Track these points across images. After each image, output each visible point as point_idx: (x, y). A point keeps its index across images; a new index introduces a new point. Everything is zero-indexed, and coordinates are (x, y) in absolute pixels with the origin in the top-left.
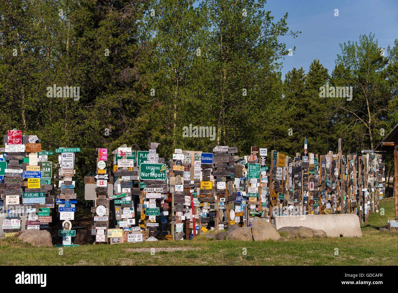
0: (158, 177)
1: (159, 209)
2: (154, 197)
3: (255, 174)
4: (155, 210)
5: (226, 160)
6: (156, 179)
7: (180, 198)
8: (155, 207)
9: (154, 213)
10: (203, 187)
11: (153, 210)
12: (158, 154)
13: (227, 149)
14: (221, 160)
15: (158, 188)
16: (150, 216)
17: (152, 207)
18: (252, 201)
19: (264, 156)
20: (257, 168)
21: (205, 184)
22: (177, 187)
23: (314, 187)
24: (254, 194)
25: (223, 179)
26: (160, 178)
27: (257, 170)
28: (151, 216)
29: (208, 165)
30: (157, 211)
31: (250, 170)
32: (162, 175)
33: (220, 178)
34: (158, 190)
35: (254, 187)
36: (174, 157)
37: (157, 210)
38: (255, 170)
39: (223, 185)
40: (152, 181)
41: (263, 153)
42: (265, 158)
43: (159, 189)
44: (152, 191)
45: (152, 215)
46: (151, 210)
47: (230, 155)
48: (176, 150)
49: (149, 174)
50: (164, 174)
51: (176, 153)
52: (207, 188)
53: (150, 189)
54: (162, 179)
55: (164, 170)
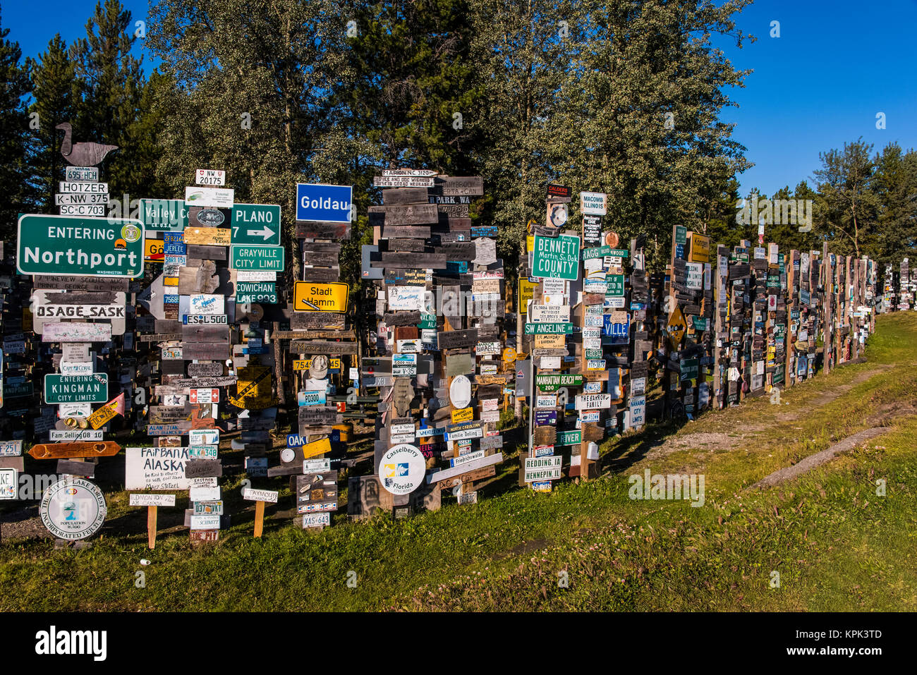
0: (103, 267)
1: (106, 381)
2: (79, 338)
3: (560, 267)
4: (86, 384)
5: (427, 215)
6: (94, 271)
7: (208, 340)
8: (90, 373)
9: (85, 393)
10: (308, 302)
11: (77, 383)
12: (106, 185)
13: (432, 181)
14: (404, 216)
15: (99, 307)
16: (62, 406)
17: (74, 373)
18: (546, 346)
19: (594, 216)
20: (565, 250)
21: (315, 292)
22: (199, 303)
23: (777, 305)
24: (555, 324)
25: (411, 278)
26: (114, 268)
27: (565, 255)
28: (71, 405)
29: (327, 228)
30: (97, 388)
31: (541, 254)
32: (126, 261)
33: (402, 275)
34: (102, 311)
35: (555, 304)
36: (192, 198)
37: (94, 382)
38: (558, 254)
39: (411, 297)
40: (73, 279)
41: (594, 206)
42: (597, 222)
43: (106, 308)
44: (75, 316)
45: (73, 400)
46: (70, 384)
47: (452, 201)
48: (201, 175)
49: (59, 254)
50: (132, 256)
51: (198, 182)
52: (324, 308)
53: (64, 307)
54: (125, 273)
55: (133, 240)
